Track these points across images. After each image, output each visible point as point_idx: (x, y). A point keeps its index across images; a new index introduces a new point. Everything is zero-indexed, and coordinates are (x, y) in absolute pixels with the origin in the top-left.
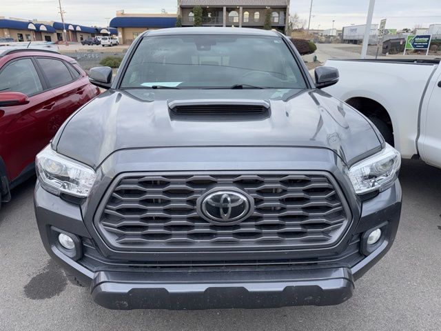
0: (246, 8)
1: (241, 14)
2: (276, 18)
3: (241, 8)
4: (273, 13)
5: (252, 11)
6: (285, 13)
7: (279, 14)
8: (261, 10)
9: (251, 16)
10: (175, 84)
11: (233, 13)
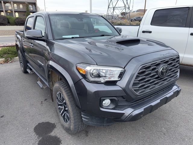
0: (14, 3)
1: (12, 5)
2: (31, 8)
3: (12, 2)
4: (29, 5)
5: (18, 4)
6: (35, 6)
7: (32, 6)
8: (23, 4)
9: (18, 6)
10: (78, 36)
11: (7, 5)
